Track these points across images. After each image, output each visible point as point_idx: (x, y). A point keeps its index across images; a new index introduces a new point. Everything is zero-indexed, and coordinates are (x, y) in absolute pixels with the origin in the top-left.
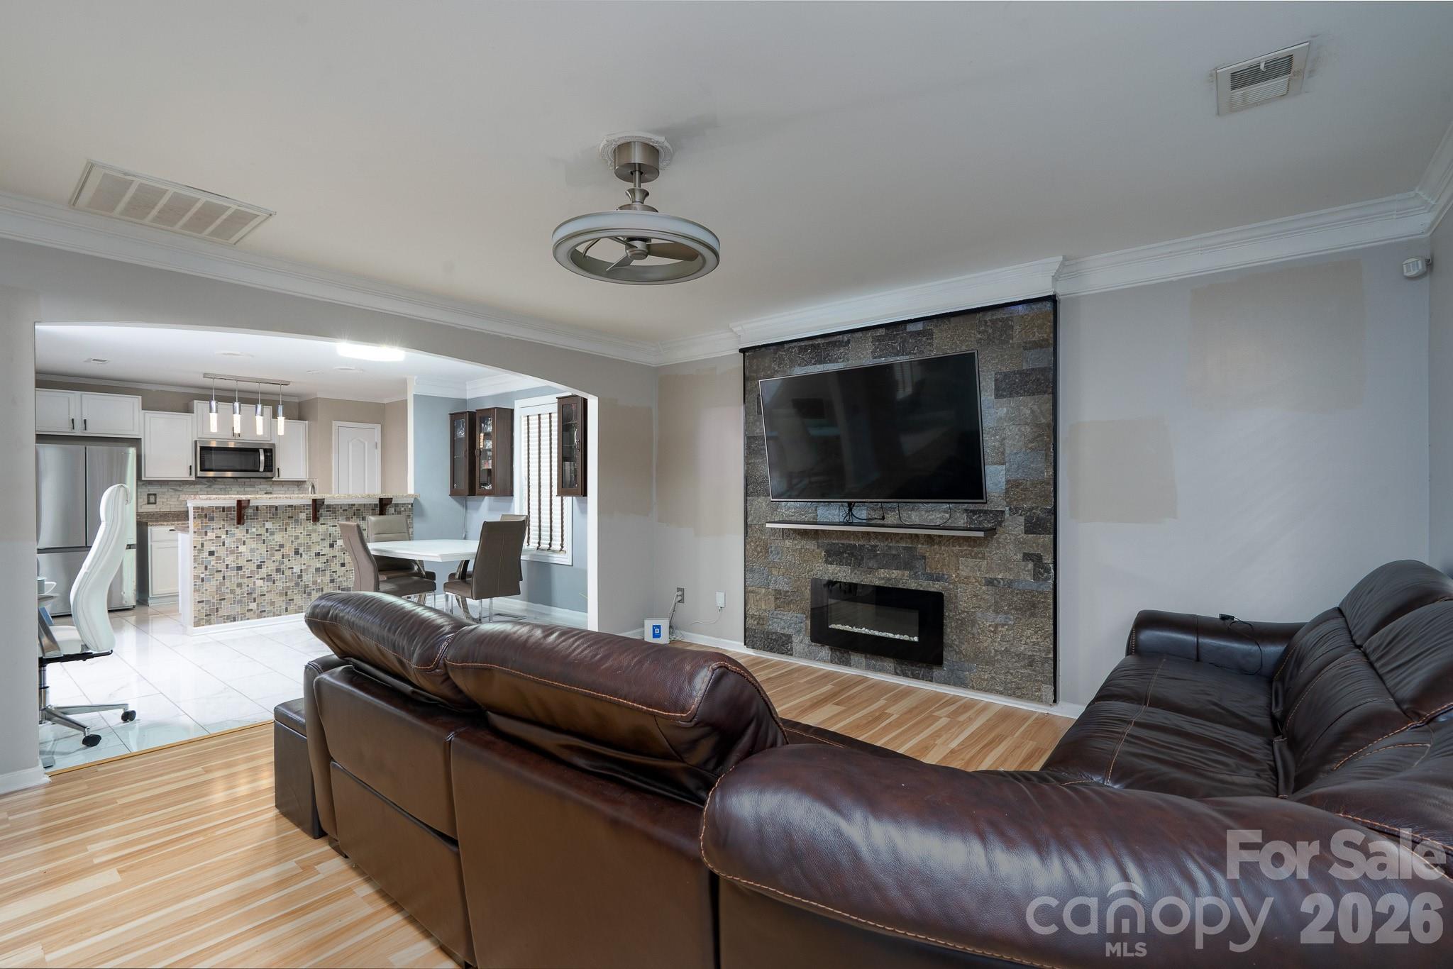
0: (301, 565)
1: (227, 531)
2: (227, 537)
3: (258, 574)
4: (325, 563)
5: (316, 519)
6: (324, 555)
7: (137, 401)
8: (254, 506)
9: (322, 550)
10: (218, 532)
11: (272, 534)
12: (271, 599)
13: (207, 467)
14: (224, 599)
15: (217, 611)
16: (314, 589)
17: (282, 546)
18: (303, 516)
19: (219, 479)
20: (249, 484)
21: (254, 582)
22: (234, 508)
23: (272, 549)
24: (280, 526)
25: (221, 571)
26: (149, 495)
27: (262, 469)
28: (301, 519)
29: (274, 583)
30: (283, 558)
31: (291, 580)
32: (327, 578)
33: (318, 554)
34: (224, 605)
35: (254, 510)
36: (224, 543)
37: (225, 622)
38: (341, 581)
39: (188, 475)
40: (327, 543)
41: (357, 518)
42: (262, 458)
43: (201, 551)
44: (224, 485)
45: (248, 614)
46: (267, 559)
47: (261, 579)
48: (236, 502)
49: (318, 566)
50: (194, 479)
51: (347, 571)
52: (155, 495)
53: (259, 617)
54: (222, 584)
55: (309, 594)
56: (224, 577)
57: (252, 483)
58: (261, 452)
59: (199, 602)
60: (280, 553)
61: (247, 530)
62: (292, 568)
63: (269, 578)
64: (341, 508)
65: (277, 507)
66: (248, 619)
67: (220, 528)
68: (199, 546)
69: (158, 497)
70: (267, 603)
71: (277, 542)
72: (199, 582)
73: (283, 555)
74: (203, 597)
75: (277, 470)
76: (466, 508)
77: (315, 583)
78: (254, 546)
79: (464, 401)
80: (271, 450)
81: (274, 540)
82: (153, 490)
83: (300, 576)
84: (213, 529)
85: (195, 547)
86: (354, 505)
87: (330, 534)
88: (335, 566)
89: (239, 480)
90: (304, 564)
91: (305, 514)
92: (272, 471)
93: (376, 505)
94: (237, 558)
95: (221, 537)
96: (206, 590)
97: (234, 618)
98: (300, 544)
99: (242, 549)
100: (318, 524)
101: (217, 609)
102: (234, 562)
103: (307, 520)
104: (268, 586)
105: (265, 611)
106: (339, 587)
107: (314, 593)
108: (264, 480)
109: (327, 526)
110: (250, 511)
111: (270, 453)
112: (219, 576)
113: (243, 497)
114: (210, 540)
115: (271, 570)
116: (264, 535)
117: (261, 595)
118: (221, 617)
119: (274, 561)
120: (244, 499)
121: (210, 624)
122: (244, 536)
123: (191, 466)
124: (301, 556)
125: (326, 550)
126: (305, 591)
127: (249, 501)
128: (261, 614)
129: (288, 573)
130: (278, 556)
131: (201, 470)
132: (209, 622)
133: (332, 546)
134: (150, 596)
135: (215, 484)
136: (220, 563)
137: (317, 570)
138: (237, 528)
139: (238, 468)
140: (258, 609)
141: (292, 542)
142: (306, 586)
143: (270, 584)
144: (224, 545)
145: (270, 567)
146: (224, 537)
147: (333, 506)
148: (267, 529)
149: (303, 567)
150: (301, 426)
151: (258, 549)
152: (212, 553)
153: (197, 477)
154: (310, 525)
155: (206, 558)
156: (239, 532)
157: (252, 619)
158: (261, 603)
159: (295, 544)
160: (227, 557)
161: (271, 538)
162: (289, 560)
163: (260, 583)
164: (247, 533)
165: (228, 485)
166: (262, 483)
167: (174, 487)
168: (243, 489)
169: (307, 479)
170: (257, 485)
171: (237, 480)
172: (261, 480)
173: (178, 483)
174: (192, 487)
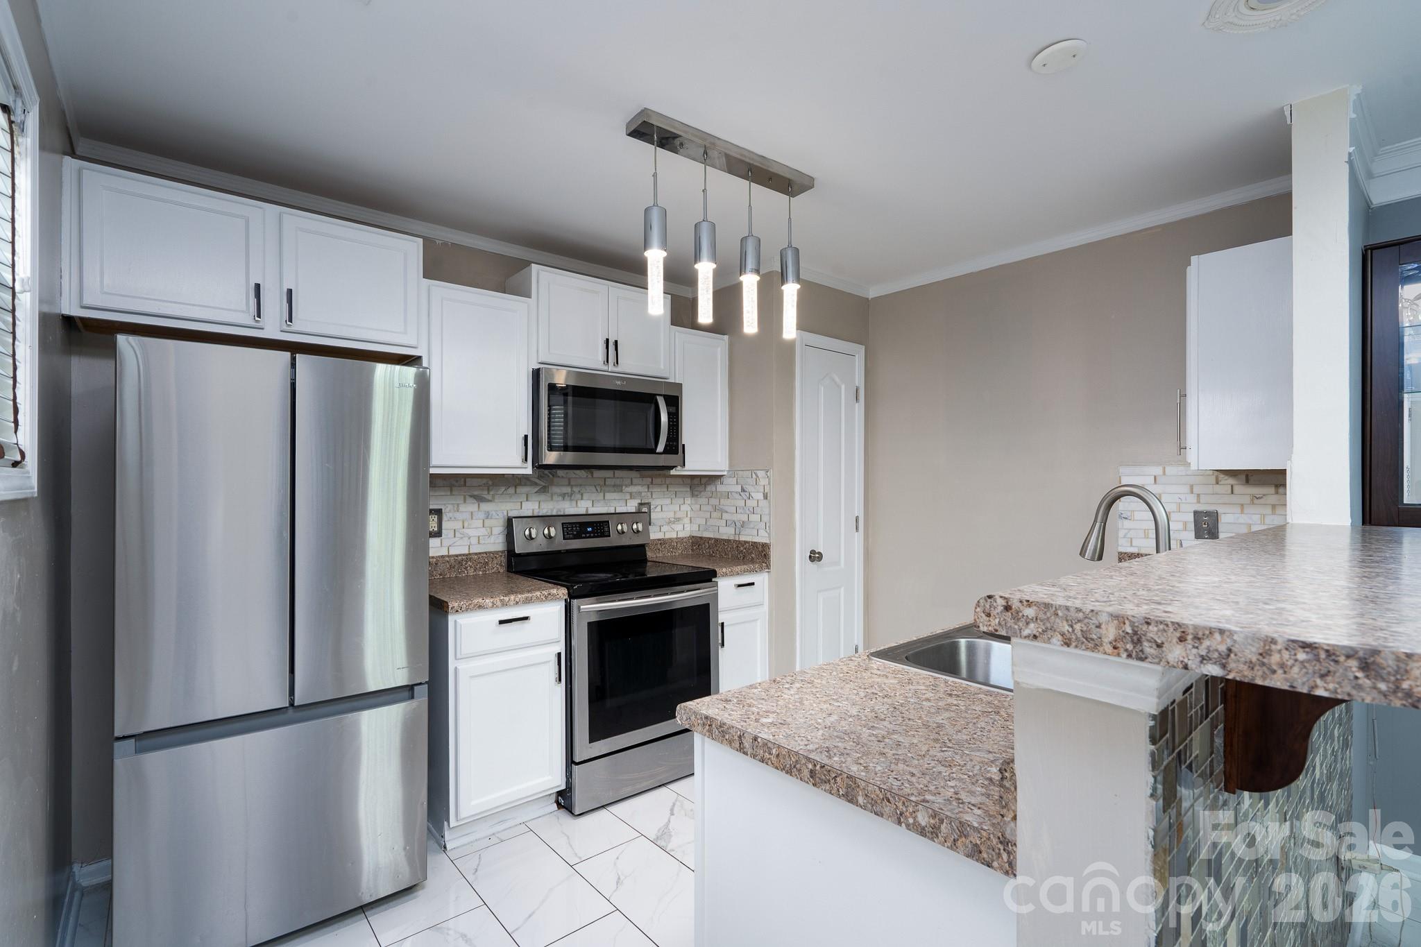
7: (409, 250)
19: (560, 473)
20: (612, 482)
27: (661, 447)
39: (518, 460)
42: (663, 418)
44: (569, 484)
50: (530, 471)
52: (439, 512)
57: (618, 482)
58: (661, 402)
69: (445, 518)
75: (682, 452)
80: (677, 399)
82: (439, 499)
89: (597, 473)
92: (675, 453)
111: (674, 402)
123: (525, 440)
131: (549, 448)
134: (453, 823)
135: (552, 484)
153: (537, 467)
165: (576, 486)
166: (635, 481)
167: (476, 493)
168: (602, 494)
169: (725, 473)
170: (626, 486)
171: (592, 473)
172: (633, 474)
173: (484, 481)
174: (511, 490)
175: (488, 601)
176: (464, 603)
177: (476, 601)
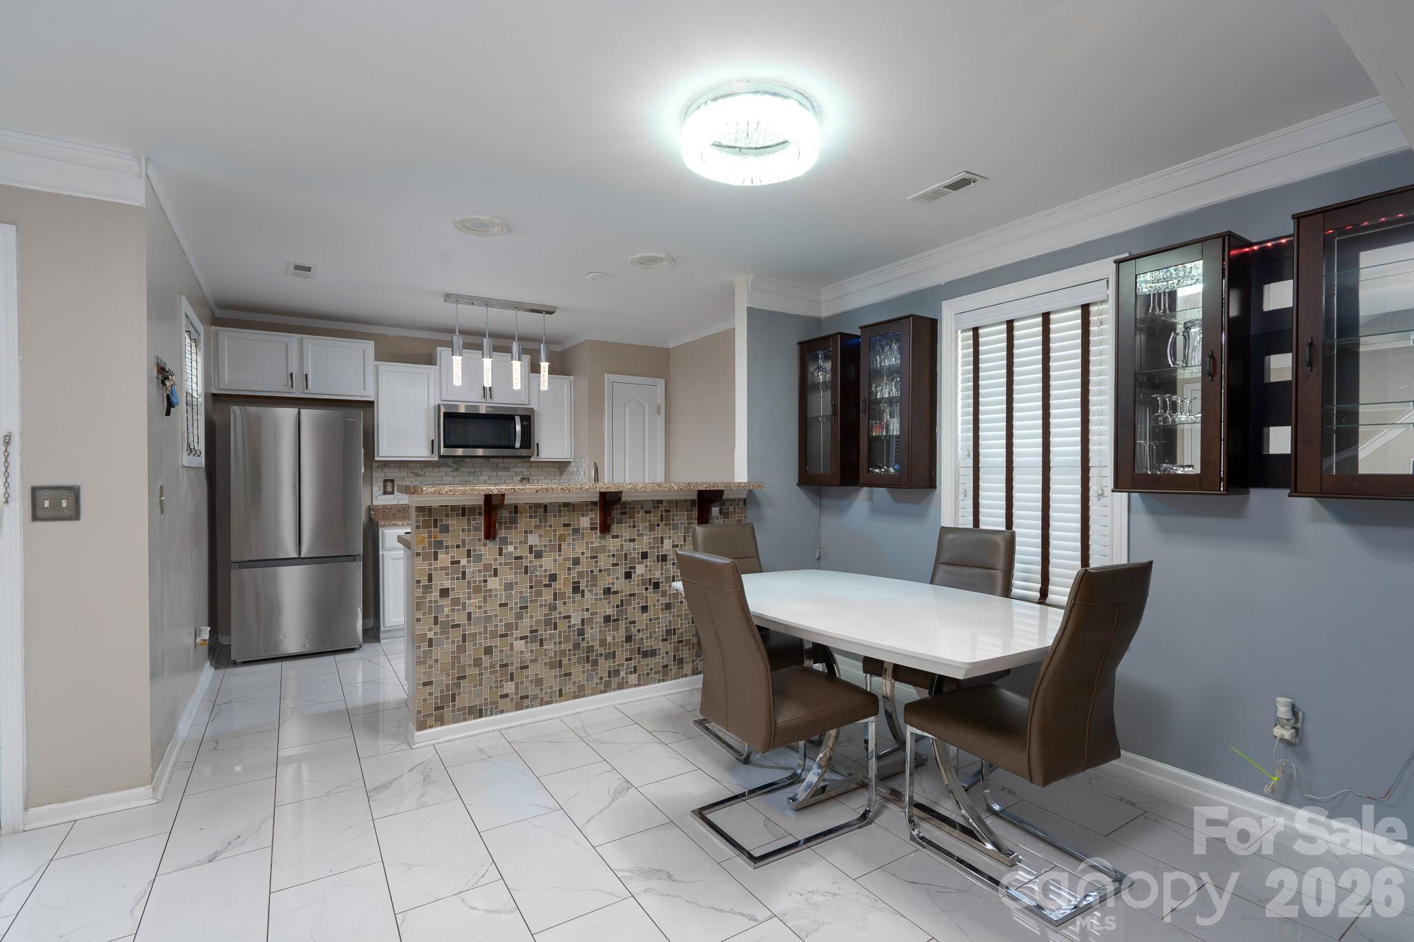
0: (583, 610)
1: (469, 551)
2: (469, 562)
3: (517, 629)
4: (618, 606)
5: (605, 528)
6: (617, 592)
7: (368, 348)
8: (511, 505)
9: (613, 583)
10: (454, 552)
11: (539, 555)
12: (537, 675)
13: (452, 442)
14: (464, 677)
15: (454, 700)
16: (601, 655)
17: (553, 578)
18: (585, 522)
19: (467, 460)
20: (502, 465)
21: (512, 645)
22: (480, 508)
23: (539, 582)
24: (550, 541)
25: (459, 626)
26: (385, 481)
27: (518, 445)
28: (583, 529)
29: (541, 645)
30: (555, 599)
31: (567, 640)
32: (622, 634)
33: (607, 591)
34: (465, 687)
35: (510, 513)
36: (464, 573)
37: (465, 720)
38: (642, 639)
39: (429, 453)
40: (621, 571)
41: (666, 525)
42: (518, 428)
43: (427, 589)
44: (473, 467)
45: (502, 703)
46: (532, 601)
47: (522, 638)
48: (483, 498)
49: (609, 611)
50: (437, 459)
51: (650, 620)
52: (392, 481)
53: (519, 707)
54: (461, 649)
55: (595, 663)
56: (464, 636)
57: (508, 466)
58: (518, 419)
59: (425, 684)
60: (551, 590)
61: (501, 549)
62: (569, 617)
63: (533, 636)
64: (642, 508)
65: (545, 506)
66: (502, 712)
67: (458, 546)
68: (425, 581)
69: (396, 485)
70: (531, 681)
71: (546, 571)
72: (424, 646)
73: (555, 594)
74: (430, 675)
75: (536, 446)
76: (820, 508)
77: (603, 643)
78: (511, 577)
79: (817, 322)
80: (529, 417)
81: (541, 566)
82: (390, 474)
83: (581, 633)
84: (447, 547)
85: (418, 582)
86: (660, 502)
87: (626, 554)
88: (633, 612)
89: (491, 460)
90: (587, 610)
91: (588, 518)
92: (530, 447)
93: (693, 502)
94: (485, 601)
95: (459, 562)
96: (436, 661)
97: (481, 711)
98: (580, 574)
99: (493, 583)
100: (609, 537)
101: (454, 695)
102: (480, 607)
103: (592, 529)
104: (532, 651)
105: (527, 697)
106: (639, 648)
107: (601, 660)
108: (520, 461)
109: (623, 539)
110: (505, 514)
111: (527, 420)
112: (456, 635)
113: (494, 489)
114: (442, 569)
115: (538, 621)
116: (527, 557)
117: (522, 668)
118: (459, 710)
119: (541, 606)
120: (496, 492)
121: (443, 724)
122: (495, 560)
123: (433, 441)
124: (583, 596)
125: (620, 584)
126: (588, 657)
127: (503, 495)
128: (522, 702)
129: (562, 626)
130: (547, 596)
131: (445, 446)
132: (441, 721)
133: (628, 575)
134: (382, 628)
135: (462, 466)
136: (458, 610)
137: (607, 619)
138: (485, 545)
139: (490, 443)
140: (517, 694)
141: (569, 569)
142: (590, 649)
143: (536, 646)
144: (464, 578)
145: (537, 614)
146: (464, 562)
147: (630, 503)
148: (531, 547)
149: (587, 615)
150: (565, 382)
151: (516, 583)
152: (444, 593)
153: (440, 457)
154: (595, 539)
155: (436, 602)
156: (488, 551)
157: (507, 711)
158: (522, 682)
159: (574, 574)
160: (469, 598)
161: (537, 563)
162: (565, 603)
163: (520, 645)
164: (501, 554)
165: (478, 467)
166: (518, 465)
167: (415, 471)
168: (495, 473)
169: (571, 460)
170: (512, 468)
171: (489, 461)
172: (516, 461)
173: (419, 464)
174: (436, 470)
175: (400, 523)
176: (386, 523)
177: (393, 522)
